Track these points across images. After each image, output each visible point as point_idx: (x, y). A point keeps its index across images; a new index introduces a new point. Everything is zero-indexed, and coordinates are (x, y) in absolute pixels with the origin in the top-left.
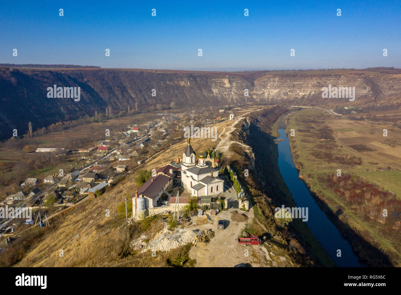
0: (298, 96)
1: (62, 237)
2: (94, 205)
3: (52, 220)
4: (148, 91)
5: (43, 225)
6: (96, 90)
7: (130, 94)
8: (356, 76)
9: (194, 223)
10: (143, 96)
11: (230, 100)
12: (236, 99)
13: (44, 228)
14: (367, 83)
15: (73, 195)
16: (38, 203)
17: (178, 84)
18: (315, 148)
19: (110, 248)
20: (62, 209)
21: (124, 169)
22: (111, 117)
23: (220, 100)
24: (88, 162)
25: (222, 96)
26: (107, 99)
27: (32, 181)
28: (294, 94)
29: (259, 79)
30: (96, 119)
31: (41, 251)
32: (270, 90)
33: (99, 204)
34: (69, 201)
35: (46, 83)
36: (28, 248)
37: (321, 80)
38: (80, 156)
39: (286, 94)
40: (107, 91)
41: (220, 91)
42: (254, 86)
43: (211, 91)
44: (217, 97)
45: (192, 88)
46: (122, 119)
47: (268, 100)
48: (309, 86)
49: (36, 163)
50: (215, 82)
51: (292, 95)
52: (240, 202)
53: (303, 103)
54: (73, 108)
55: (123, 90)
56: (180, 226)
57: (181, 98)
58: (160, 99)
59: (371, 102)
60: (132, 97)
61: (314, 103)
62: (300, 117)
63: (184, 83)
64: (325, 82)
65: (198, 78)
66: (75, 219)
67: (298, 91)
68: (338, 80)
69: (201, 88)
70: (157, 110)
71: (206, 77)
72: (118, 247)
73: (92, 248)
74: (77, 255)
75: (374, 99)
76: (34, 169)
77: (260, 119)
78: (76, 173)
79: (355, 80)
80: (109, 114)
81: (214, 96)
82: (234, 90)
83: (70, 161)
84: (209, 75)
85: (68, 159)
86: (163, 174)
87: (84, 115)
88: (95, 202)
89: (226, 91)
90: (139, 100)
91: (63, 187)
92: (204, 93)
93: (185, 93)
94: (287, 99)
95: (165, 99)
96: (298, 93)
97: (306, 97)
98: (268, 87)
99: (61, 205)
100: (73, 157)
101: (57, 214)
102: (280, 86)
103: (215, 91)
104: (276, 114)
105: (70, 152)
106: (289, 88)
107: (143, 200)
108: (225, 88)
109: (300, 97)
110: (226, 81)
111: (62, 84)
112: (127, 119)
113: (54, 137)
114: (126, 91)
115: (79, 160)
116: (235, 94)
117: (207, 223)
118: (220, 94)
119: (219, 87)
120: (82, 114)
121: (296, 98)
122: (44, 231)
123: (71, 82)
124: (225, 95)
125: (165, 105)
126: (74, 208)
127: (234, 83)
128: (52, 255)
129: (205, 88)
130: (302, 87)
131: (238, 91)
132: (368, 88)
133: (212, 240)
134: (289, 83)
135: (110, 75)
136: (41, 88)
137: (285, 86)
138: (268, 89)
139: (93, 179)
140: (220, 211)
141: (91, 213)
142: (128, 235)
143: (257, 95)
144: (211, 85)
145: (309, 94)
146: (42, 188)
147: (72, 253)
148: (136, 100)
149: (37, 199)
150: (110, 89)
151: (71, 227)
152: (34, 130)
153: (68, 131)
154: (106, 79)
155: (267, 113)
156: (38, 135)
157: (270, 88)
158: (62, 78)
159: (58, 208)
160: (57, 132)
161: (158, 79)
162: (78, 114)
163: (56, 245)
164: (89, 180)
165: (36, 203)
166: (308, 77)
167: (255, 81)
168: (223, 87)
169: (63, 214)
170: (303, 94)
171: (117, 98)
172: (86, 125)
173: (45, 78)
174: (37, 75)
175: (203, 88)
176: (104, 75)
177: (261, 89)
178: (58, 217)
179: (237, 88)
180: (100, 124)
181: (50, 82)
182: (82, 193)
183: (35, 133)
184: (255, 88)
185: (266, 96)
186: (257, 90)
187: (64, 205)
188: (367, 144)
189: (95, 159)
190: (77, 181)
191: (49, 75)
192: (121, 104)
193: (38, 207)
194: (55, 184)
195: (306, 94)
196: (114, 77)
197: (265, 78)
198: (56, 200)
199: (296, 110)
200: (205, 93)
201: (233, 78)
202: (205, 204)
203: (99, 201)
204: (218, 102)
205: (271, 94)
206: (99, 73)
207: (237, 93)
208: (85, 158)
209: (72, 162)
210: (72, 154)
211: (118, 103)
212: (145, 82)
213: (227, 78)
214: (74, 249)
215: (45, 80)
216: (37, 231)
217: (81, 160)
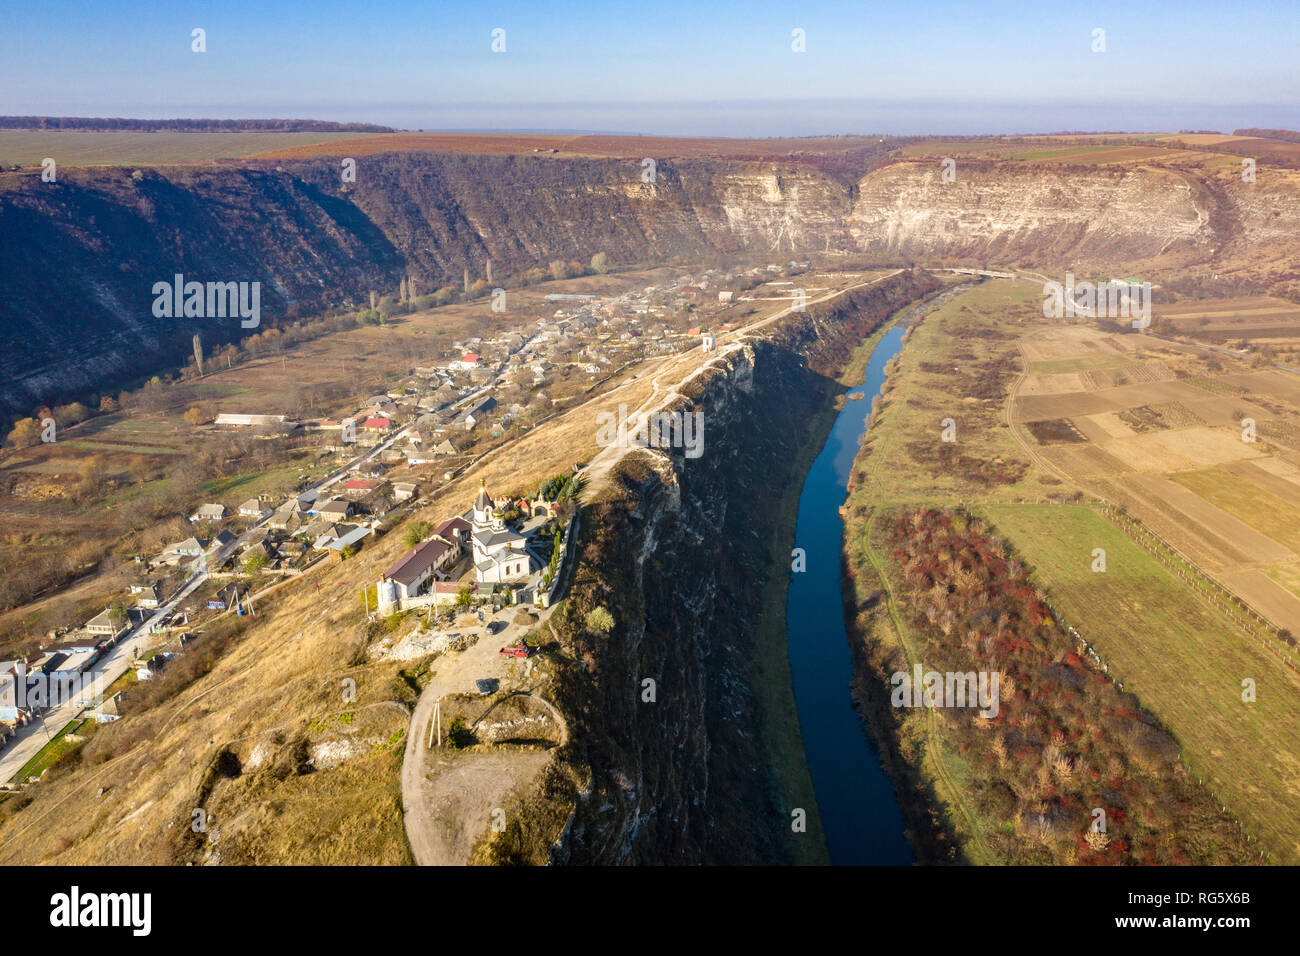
0: (987, 234)
1: (277, 634)
2: (337, 578)
3: (260, 604)
4: (527, 218)
5: (243, 613)
6: (374, 219)
7: (473, 228)
8: (1173, 175)
9: (457, 625)
10: (513, 232)
11: (778, 242)
12: (797, 240)
13: (245, 619)
14: (1202, 199)
15: (300, 550)
16: (230, 564)
17: (621, 192)
18: (931, 427)
19: (340, 654)
20: (279, 581)
21: (411, 494)
22: (414, 307)
23: (746, 242)
24: (338, 461)
25: (754, 229)
26: (405, 245)
27: (212, 511)
28: (976, 226)
29: (874, 174)
30: (372, 316)
31: (243, 658)
32: (904, 213)
33: (346, 576)
34: (292, 565)
35: (232, 208)
36: (219, 652)
37: (1064, 183)
38: (321, 442)
39: (951, 226)
40: (406, 221)
41: (750, 214)
42: (858, 198)
43: (719, 214)
44: (737, 232)
45: (660, 204)
46: (446, 312)
47: (895, 244)
48: (1026, 201)
49: (219, 461)
50: (736, 185)
51: (970, 232)
52: (535, 594)
53: (1001, 256)
54: (310, 280)
55: (454, 217)
56: (436, 628)
57: (628, 239)
58: (566, 240)
59: (1204, 262)
60: (479, 239)
61: (1033, 258)
62: (961, 314)
63: (637, 188)
64: (1075, 192)
65: (681, 171)
66: (300, 604)
67: (990, 219)
68: (1117, 184)
69: (691, 205)
70: (549, 278)
71: (707, 170)
72: (349, 654)
73: (315, 654)
74: (294, 663)
75: (1215, 253)
76: (215, 476)
77: (822, 328)
78: (309, 495)
79: (1167, 189)
80: (408, 296)
81: (729, 229)
82: (792, 210)
83: (298, 457)
84: (719, 161)
85: (294, 451)
86: (440, 538)
87: (339, 299)
88: (340, 571)
89: (768, 215)
90: (501, 247)
91: (280, 531)
92: (700, 220)
93: (641, 221)
94: (953, 244)
95: (578, 243)
96: (989, 225)
97: (1011, 237)
98: (899, 203)
99: (276, 571)
100: (304, 444)
101: (268, 591)
102: (934, 201)
103: (734, 213)
104: (889, 304)
105: (298, 431)
106: (963, 207)
107: (391, 586)
108: (766, 204)
109: (993, 237)
110: (769, 182)
111: (277, 208)
112: (460, 311)
113: (258, 374)
114: (464, 219)
115: (318, 455)
116: (794, 222)
117: (476, 624)
118: (747, 223)
119: (745, 201)
120: (334, 296)
121: (982, 239)
122: (247, 624)
123: (303, 201)
124: (765, 226)
125: (575, 264)
126: (301, 580)
127: (794, 190)
128: (260, 664)
129: (704, 205)
130: (1003, 203)
131: (806, 214)
132: (1204, 216)
133: (470, 649)
134: (966, 189)
135: (416, 171)
136: (221, 224)
137: (950, 201)
138: (897, 208)
139: (344, 515)
140: (502, 607)
141: (328, 594)
142: (366, 637)
143: (862, 225)
144: (722, 195)
145: (1022, 228)
146: (236, 528)
147: (288, 660)
148: (491, 247)
149: (227, 555)
150: (414, 214)
151: (293, 619)
152: (207, 353)
153: (296, 354)
154: (404, 185)
155: (854, 306)
156: (219, 370)
157: (904, 207)
158: (276, 189)
159: (270, 577)
160: (265, 356)
161: (558, 181)
162: (324, 297)
163: (266, 648)
164: (335, 517)
165: (227, 565)
166: (1026, 173)
167: (863, 180)
168: (760, 199)
169: (279, 592)
170: (1005, 227)
171: (436, 242)
172: (344, 333)
173: (229, 193)
174: (206, 185)
175: (697, 205)
176: (398, 170)
177: (875, 208)
178: (270, 597)
179: (802, 204)
180: (384, 329)
181: (244, 205)
182: (318, 547)
183: (210, 361)
184: (857, 205)
185: (890, 230)
186: (863, 212)
187: (281, 571)
188: (1077, 420)
189: (356, 455)
190: (311, 514)
191: (242, 182)
192: (447, 261)
193: (231, 575)
194: (263, 520)
195: (1013, 227)
196: (429, 176)
197: (892, 174)
198: (266, 562)
199: (967, 282)
200: (703, 220)
201: (794, 172)
202: (483, 596)
203: (346, 569)
204: (741, 249)
205: (904, 223)
206: (385, 165)
207: (800, 221)
208: (333, 449)
209: (303, 461)
210: (303, 434)
211: (438, 258)
212: (519, 188)
213: (773, 173)
214: (293, 655)
215: (231, 199)
216: (232, 623)
217: (322, 456)
